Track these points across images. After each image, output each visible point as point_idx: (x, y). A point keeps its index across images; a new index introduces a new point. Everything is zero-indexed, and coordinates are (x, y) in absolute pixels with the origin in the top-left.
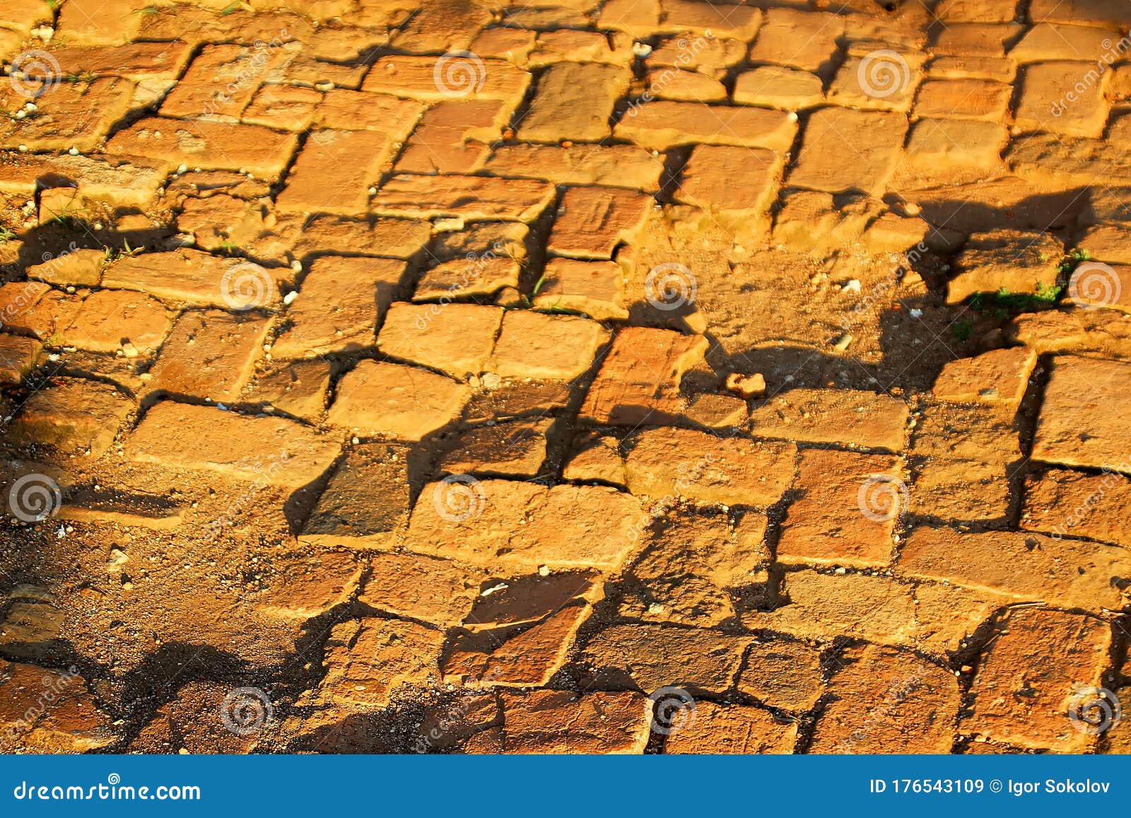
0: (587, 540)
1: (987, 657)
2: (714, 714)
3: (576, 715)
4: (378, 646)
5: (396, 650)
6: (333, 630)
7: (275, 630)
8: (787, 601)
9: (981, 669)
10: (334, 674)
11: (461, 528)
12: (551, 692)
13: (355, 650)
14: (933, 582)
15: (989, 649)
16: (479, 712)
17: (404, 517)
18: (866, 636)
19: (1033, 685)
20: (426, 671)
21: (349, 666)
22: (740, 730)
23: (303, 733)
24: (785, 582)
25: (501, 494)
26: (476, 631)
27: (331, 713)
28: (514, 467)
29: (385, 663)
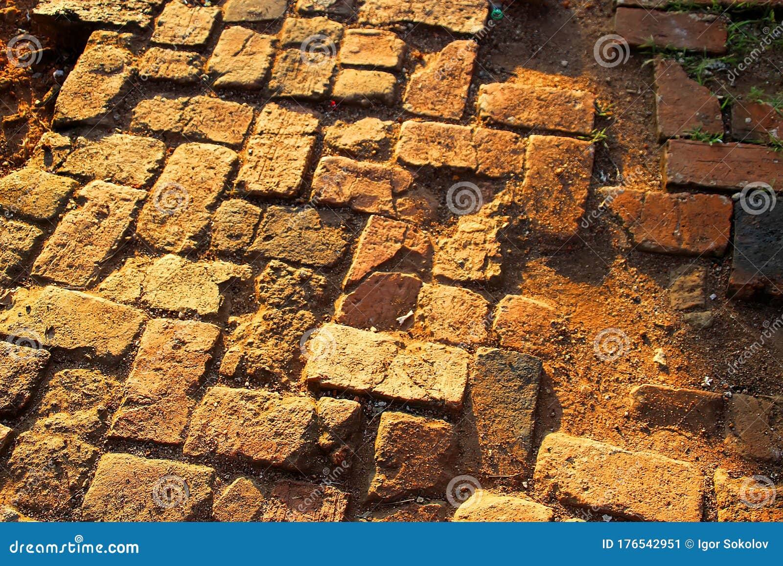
0: (345, 342)
1: (114, 245)
2: (278, 185)
3: (353, 186)
4: (470, 259)
5: (460, 256)
6: (500, 271)
7: (536, 290)
8: (222, 286)
9: (121, 234)
10: (492, 235)
11: (431, 361)
12: (367, 210)
13: (483, 254)
14: (126, 303)
15: (111, 251)
16: (407, 206)
17: (472, 376)
18: (179, 258)
19: (97, 221)
20: (440, 245)
21: (485, 242)
22: (265, 176)
23: (500, 194)
24: (220, 303)
25: (406, 386)
26: (414, 274)
27: (488, 211)
28: (398, 417)
29: (465, 247)
